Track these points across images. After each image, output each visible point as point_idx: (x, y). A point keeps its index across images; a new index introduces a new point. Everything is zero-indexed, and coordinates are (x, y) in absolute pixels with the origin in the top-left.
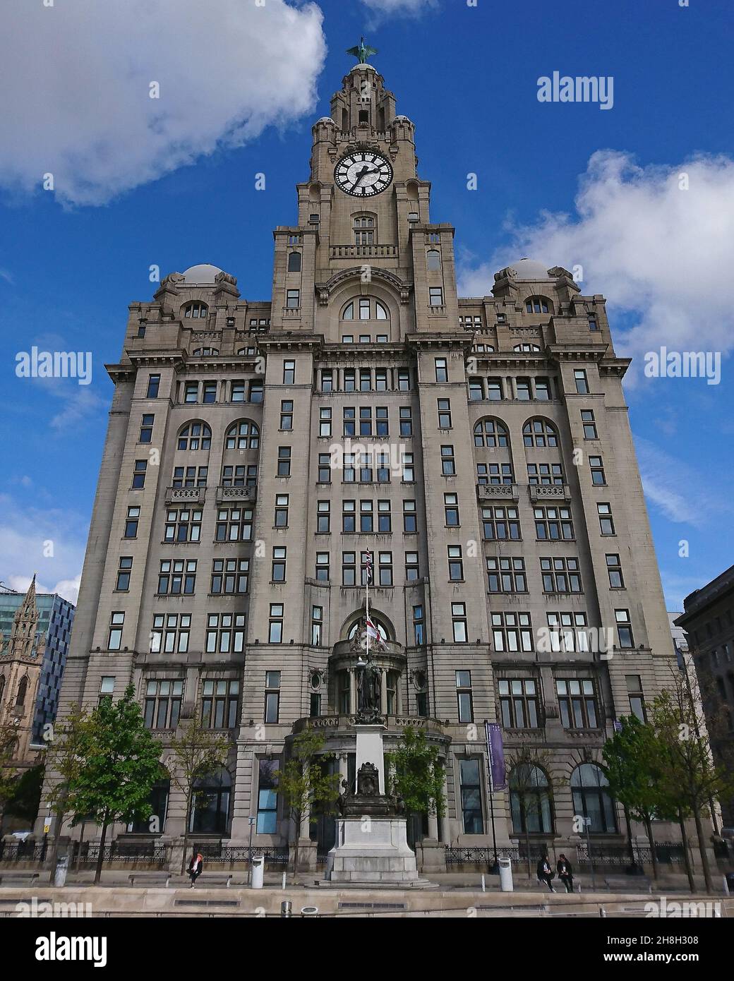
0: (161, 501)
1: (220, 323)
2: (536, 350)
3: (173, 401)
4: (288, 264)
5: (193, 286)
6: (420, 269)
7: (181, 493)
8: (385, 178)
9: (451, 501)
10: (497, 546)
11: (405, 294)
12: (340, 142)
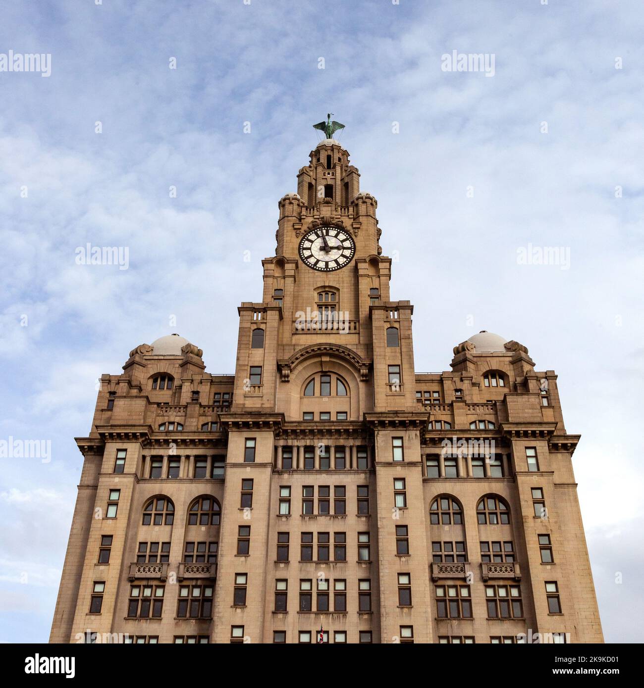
0: (125, 576)
1: (186, 396)
2: (491, 427)
3: (139, 476)
4: (251, 340)
5: (160, 357)
6: (380, 347)
7: (144, 568)
8: (347, 253)
9: (404, 580)
10: (449, 625)
11: (364, 371)
12: (305, 217)
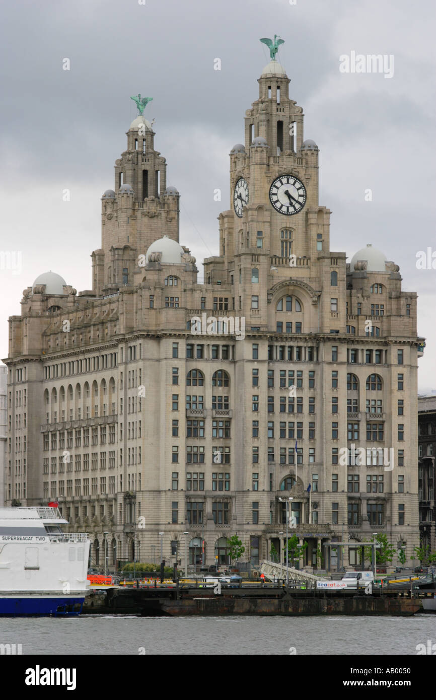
4: (251, 276)
5: (171, 264)
6: (327, 286)
12: (273, 166)
